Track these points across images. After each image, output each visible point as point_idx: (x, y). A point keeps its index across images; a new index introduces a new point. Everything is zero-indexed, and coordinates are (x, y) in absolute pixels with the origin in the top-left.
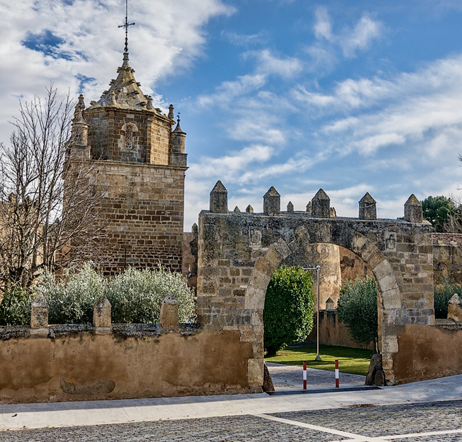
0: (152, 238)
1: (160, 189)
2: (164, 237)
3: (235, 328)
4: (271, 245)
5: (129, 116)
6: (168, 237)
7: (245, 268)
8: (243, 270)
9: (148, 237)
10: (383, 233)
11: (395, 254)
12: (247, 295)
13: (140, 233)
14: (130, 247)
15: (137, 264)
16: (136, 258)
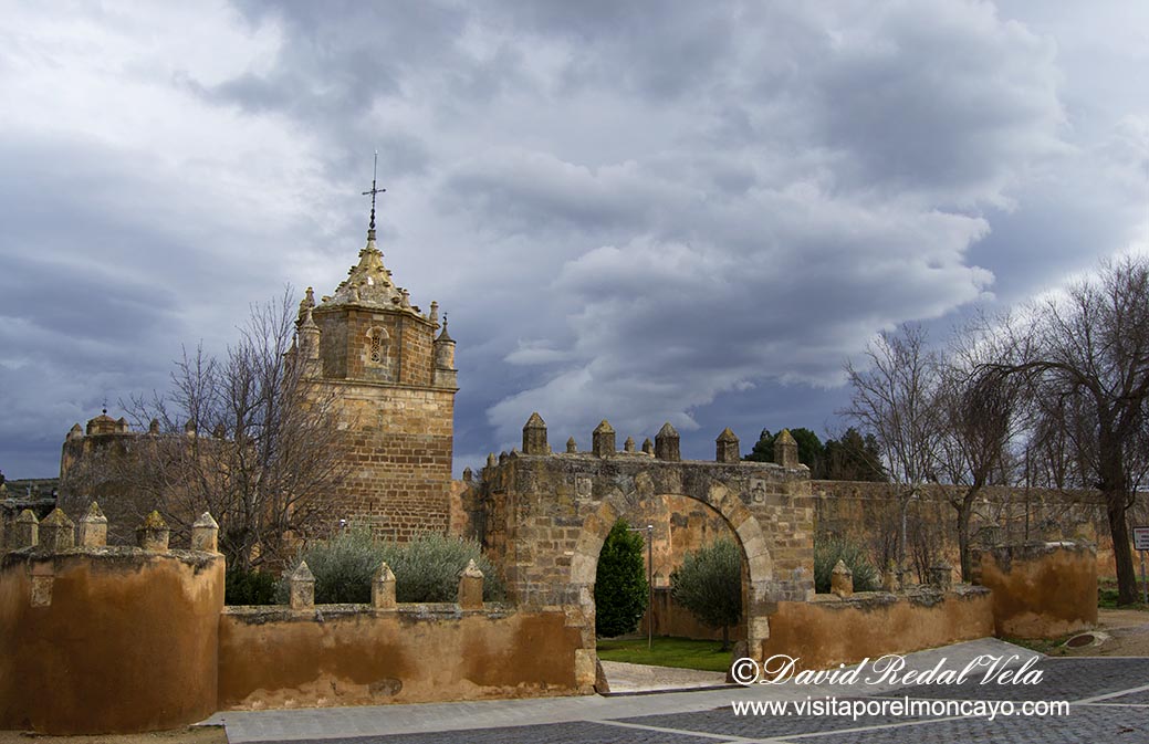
0: (408, 488)
1: (419, 420)
2: (425, 487)
3: (558, 608)
4: (605, 497)
5: (376, 317)
6: (430, 487)
7: (570, 528)
8: (569, 531)
9: (402, 486)
10: (748, 481)
11: (765, 509)
12: (573, 564)
13: (390, 481)
14: (377, 500)
15: (387, 525)
16: (385, 516)
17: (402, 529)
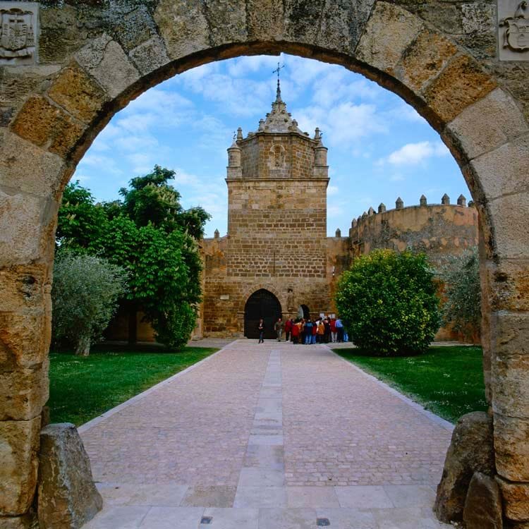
0: (298, 243)
1: (304, 200)
2: (309, 242)
5: (276, 139)
6: (312, 242)
9: (294, 242)
13: (287, 239)
14: (278, 251)
15: (285, 267)
16: (283, 261)
17: (294, 269)
